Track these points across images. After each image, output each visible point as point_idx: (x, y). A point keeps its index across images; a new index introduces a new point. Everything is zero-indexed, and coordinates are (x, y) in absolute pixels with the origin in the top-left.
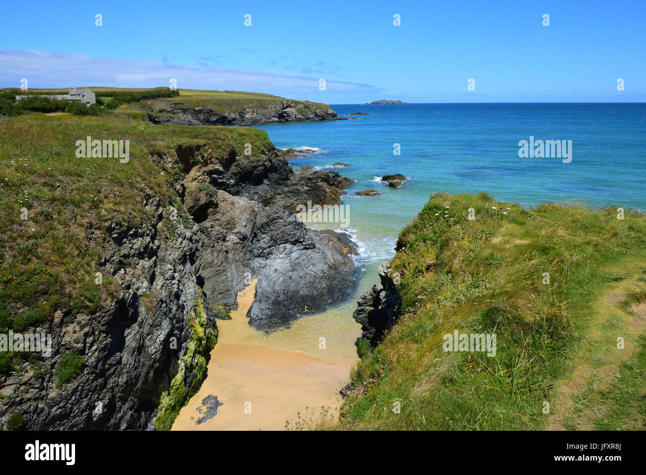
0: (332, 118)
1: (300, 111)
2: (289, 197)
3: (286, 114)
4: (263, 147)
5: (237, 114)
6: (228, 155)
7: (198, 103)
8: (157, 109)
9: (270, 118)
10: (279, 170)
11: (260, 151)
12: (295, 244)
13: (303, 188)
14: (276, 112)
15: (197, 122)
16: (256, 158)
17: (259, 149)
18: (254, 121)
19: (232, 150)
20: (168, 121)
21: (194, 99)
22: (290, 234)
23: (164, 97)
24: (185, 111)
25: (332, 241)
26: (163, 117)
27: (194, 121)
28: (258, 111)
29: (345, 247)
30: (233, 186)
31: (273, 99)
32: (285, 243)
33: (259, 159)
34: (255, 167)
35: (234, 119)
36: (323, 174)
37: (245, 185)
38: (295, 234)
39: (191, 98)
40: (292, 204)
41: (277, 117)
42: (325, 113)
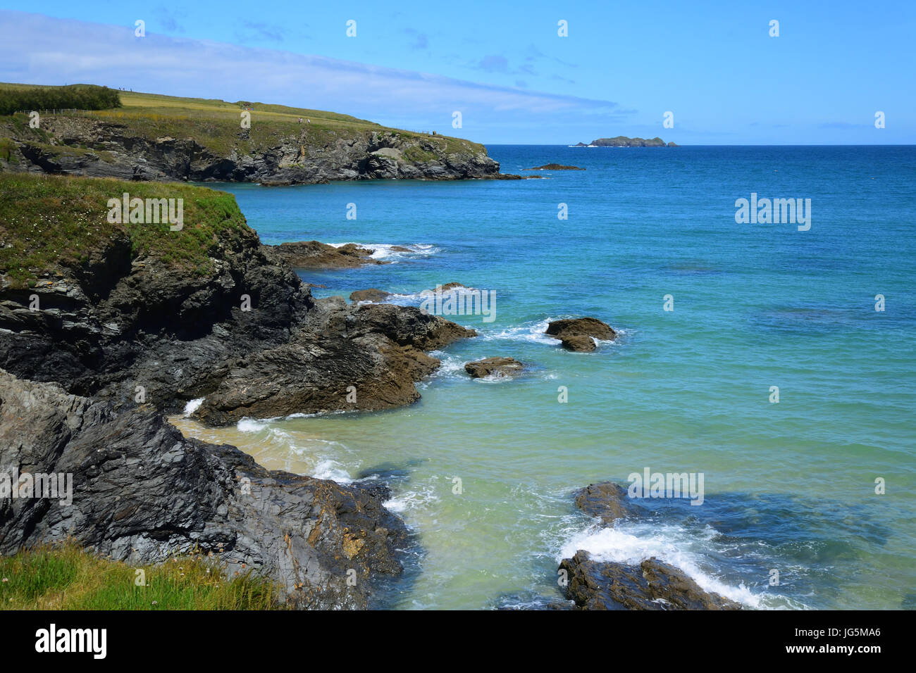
0: (485, 175)
1: (411, 157)
2: (266, 374)
3: (378, 161)
4: (216, 239)
5: (260, 157)
6: (104, 255)
7: (163, 128)
8: (59, 135)
9: (337, 170)
10: (265, 300)
11: (204, 247)
12: (166, 539)
13: (308, 349)
14: (354, 155)
15: (157, 172)
16: (192, 267)
17: (202, 242)
18: (298, 176)
19: (116, 241)
20: (81, 166)
21: (155, 117)
22: (151, 505)
23: (80, 107)
24: (129, 144)
25: (318, 517)
26: (68, 155)
27: (148, 169)
28: (310, 152)
29: (354, 539)
30: (115, 339)
31: (348, 124)
32: (131, 534)
33: (198, 269)
34: (188, 290)
35: (251, 170)
36: (379, 313)
37: (155, 337)
38: (165, 507)
39: (147, 115)
40: (272, 394)
41: (355, 169)
42: (471, 161)
